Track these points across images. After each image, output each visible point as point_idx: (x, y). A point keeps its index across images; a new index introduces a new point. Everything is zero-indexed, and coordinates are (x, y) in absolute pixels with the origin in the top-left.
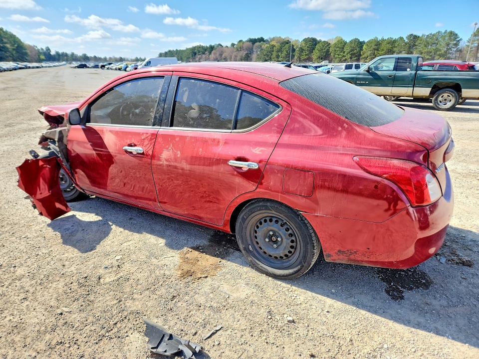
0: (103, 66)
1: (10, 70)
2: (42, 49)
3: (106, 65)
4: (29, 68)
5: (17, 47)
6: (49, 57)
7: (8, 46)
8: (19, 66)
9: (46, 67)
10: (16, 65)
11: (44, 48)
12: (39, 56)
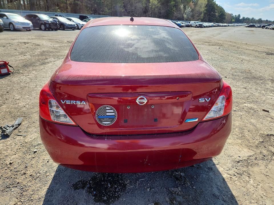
0: (264, 26)
1: (208, 27)
2: (236, 16)
3: (266, 26)
4: (220, 26)
5: (221, 15)
6: (238, 20)
7: (217, 14)
8: (214, 25)
9: (231, 26)
10: (213, 24)
11: (237, 15)
12: (232, 20)
